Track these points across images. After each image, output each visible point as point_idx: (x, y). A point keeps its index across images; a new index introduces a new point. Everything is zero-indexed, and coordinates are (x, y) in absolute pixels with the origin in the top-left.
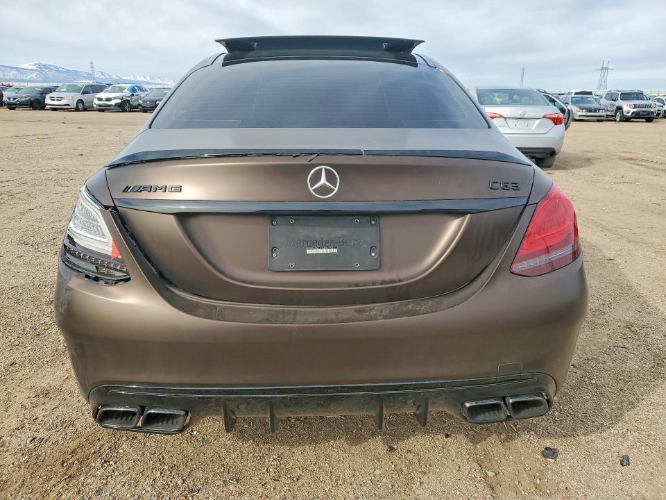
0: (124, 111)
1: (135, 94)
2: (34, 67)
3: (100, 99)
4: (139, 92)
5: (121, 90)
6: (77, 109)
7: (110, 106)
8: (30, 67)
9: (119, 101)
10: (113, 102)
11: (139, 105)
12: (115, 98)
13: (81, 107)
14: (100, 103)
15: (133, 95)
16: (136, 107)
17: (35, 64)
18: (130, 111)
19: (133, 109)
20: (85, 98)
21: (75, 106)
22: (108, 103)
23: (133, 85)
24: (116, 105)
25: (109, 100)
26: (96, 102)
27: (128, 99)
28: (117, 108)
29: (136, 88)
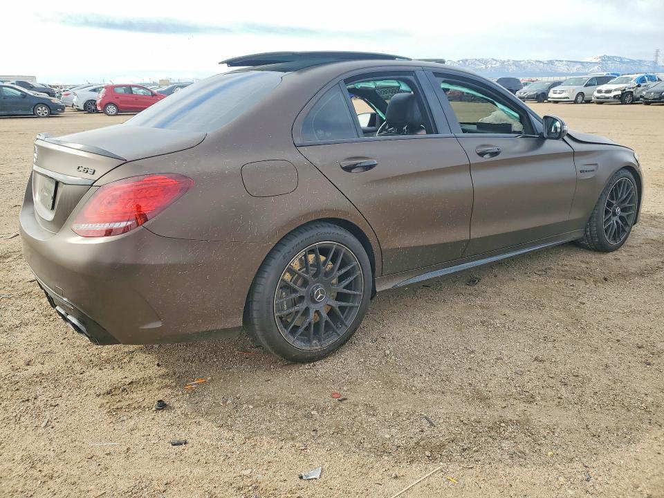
0: (623, 103)
1: (643, 84)
2: (597, 61)
3: (600, 92)
4: (648, 83)
5: (627, 80)
6: (575, 102)
7: (608, 98)
8: (594, 61)
9: (620, 93)
10: (612, 95)
11: (641, 97)
12: (616, 90)
13: (580, 99)
14: (599, 95)
15: (639, 86)
16: (638, 99)
17: (600, 57)
18: (631, 103)
19: (635, 101)
20: (586, 90)
21: (574, 99)
22: (607, 95)
23: (643, 75)
24: (615, 97)
25: (608, 91)
26: (596, 94)
27: (632, 90)
28: (615, 100)
29: (646, 78)
